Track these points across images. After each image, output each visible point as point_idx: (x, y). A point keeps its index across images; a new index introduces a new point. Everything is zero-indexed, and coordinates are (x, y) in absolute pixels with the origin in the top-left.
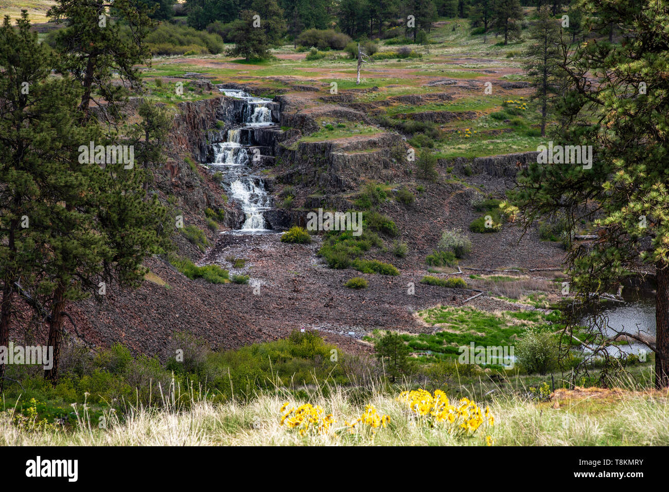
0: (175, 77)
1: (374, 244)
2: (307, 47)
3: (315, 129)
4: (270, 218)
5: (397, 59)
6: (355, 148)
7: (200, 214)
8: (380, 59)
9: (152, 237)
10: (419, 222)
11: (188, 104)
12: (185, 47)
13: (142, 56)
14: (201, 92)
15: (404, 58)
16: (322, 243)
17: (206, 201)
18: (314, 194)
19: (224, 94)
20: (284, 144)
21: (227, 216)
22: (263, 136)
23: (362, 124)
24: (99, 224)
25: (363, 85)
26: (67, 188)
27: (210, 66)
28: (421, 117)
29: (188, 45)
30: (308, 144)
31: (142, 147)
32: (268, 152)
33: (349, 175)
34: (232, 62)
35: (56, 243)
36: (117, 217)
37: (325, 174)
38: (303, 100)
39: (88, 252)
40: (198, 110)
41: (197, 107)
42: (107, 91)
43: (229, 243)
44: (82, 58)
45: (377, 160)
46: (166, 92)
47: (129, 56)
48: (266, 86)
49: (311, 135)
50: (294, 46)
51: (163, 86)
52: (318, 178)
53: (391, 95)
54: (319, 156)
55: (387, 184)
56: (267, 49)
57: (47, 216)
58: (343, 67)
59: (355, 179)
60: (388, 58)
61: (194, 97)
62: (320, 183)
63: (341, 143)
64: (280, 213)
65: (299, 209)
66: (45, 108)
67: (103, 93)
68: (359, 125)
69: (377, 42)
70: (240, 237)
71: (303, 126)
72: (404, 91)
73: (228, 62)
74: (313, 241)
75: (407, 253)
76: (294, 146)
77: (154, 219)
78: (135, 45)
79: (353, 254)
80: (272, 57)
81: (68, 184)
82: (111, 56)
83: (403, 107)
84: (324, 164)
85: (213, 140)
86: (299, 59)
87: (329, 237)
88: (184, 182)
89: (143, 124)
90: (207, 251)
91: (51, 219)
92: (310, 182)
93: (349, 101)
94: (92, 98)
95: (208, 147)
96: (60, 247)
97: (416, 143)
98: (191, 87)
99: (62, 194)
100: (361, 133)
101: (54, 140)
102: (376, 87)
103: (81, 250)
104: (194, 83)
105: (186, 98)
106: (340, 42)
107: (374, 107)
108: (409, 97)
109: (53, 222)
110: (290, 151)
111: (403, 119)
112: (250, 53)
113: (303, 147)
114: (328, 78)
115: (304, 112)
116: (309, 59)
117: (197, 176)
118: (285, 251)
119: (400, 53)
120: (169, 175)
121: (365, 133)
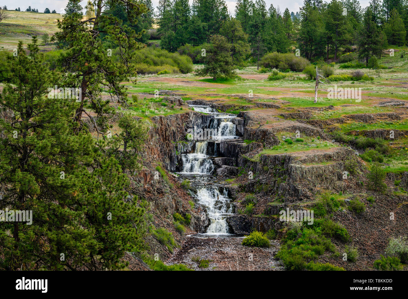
0: (149, 94)
1: (327, 250)
2: (268, 69)
3: (276, 142)
4: (232, 223)
5: (351, 82)
6: (312, 161)
7: (169, 218)
8: (336, 81)
9: (132, 234)
10: (369, 230)
11: (161, 118)
12: (158, 67)
13: (128, 74)
14: (172, 107)
15: (357, 80)
16: (280, 247)
17: (174, 206)
18: (273, 202)
19: (193, 110)
20: (247, 156)
21: (193, 221)
22: (228, 148)
23: (318, 139)
24: (86, 221)
25: (320, 104)
26: (62, 188)
27: (181, 84)
28: (372, 134)
29: (161, 66)
30: (269, 156)
31: (121, 156)
32: (232, 163)
33: (305, 185)
34: (201, 80)
35: (52, 235)
36: (102, 216)
37: (284, 184)
38: (265, 116)
39: (78, 244)
40: (169, 124)
41: (168, 121)
42: (97, 105)
43: (194, 245)
44: (78, 76)
45: (332, 172)
46: (141, 107)
47: (118, 74)
48: (231, 103)
49: (272, 148)
50: (256, 67)
51: (139, 101)
52: (277, 188)
53: (345, 113)
54: (279, 167)
55: (340, 195)
56: (233, 69)
57: (45, 212)
58: (302, 87)
59: (312, 190)
60: (343, 80)
61: (166, 112)
62: (279, 192)
63: (299, 155)
64: (242, 219)
65: (259, 216)
66: (47, 119)
67: (94, 106)
68: (315, 139)
69: (332, 66)
70: (205, 240)
71: (264, 140)
72: (357, 111)
73: (197, 81)
74: (271, 245)
75: (357, 257)
76: (256, 158)
77: (134, 218)
78: (123, 65)
79: (308, 258)
80: (237, 77)
81: (64, 184)
82: (102, 74)
83: (356, 125)
84: (283, 175)
85: (182, 151)
86: (261, 79)
87: (286, 242)
88: (156, 188)
89: (122, 135)
90: (175, 252)
91: (48, 215)
92: (270, 191)
93: (307, 118)
94: (84, 111)
95: (177, 157)
96: (56, 239)
97: (368, 158)
98: (163, 102)
99: (58, 193)
100: (317, 147)
101: (53, 146)
102: (332, 106)
103: (72, 242)
104: (166, 100)
105: (159, 113)
106: (299, 65)
107: (330, 124)
108: (362, 116)
109: (50, 218)
110: (252, 162)
111: (356, 135)
112: (217, 73)
113: (265, 159)
114: (288, 96)
115: (265, 127)
116: (271, 79)
117: (167, 183)
118: (245, 253)
119: (354, 76)
120: (142, 182)
121: (322, 147)
